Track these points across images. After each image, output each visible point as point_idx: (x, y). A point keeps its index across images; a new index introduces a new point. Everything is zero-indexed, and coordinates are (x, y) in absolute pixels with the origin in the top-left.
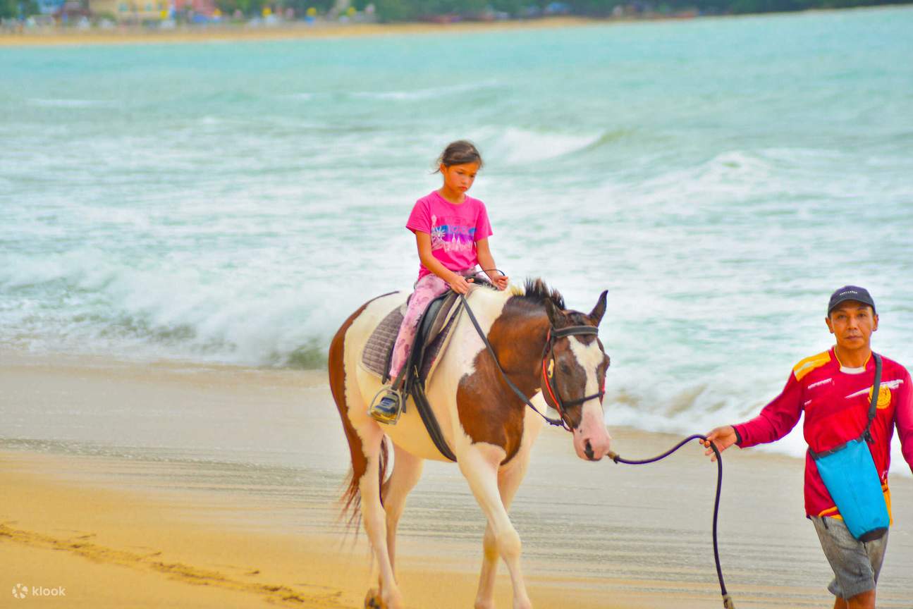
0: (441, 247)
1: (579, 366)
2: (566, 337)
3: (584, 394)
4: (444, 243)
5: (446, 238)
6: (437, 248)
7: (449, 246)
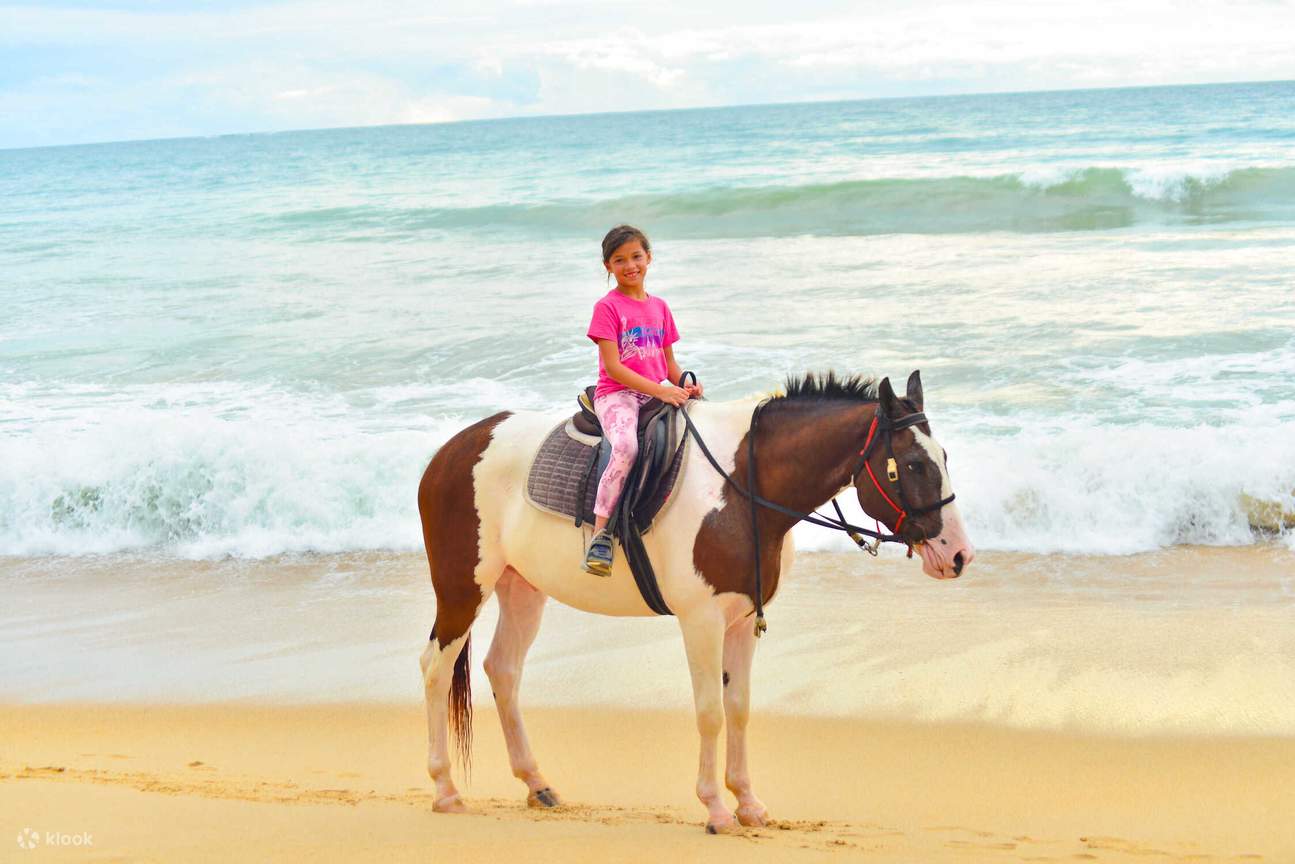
0: (634, 355)
1: (932, 462)
2: (906, 428)
3: (940, 497)
4: (638, 349)
5: (639, 342)
6: (629, 356)
7: (645, 352)
